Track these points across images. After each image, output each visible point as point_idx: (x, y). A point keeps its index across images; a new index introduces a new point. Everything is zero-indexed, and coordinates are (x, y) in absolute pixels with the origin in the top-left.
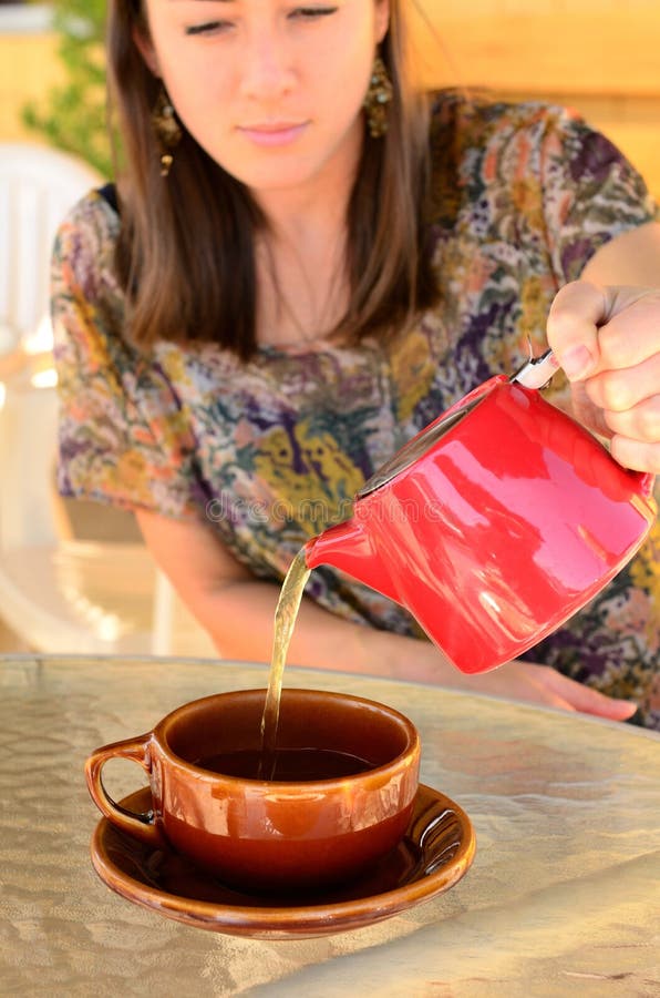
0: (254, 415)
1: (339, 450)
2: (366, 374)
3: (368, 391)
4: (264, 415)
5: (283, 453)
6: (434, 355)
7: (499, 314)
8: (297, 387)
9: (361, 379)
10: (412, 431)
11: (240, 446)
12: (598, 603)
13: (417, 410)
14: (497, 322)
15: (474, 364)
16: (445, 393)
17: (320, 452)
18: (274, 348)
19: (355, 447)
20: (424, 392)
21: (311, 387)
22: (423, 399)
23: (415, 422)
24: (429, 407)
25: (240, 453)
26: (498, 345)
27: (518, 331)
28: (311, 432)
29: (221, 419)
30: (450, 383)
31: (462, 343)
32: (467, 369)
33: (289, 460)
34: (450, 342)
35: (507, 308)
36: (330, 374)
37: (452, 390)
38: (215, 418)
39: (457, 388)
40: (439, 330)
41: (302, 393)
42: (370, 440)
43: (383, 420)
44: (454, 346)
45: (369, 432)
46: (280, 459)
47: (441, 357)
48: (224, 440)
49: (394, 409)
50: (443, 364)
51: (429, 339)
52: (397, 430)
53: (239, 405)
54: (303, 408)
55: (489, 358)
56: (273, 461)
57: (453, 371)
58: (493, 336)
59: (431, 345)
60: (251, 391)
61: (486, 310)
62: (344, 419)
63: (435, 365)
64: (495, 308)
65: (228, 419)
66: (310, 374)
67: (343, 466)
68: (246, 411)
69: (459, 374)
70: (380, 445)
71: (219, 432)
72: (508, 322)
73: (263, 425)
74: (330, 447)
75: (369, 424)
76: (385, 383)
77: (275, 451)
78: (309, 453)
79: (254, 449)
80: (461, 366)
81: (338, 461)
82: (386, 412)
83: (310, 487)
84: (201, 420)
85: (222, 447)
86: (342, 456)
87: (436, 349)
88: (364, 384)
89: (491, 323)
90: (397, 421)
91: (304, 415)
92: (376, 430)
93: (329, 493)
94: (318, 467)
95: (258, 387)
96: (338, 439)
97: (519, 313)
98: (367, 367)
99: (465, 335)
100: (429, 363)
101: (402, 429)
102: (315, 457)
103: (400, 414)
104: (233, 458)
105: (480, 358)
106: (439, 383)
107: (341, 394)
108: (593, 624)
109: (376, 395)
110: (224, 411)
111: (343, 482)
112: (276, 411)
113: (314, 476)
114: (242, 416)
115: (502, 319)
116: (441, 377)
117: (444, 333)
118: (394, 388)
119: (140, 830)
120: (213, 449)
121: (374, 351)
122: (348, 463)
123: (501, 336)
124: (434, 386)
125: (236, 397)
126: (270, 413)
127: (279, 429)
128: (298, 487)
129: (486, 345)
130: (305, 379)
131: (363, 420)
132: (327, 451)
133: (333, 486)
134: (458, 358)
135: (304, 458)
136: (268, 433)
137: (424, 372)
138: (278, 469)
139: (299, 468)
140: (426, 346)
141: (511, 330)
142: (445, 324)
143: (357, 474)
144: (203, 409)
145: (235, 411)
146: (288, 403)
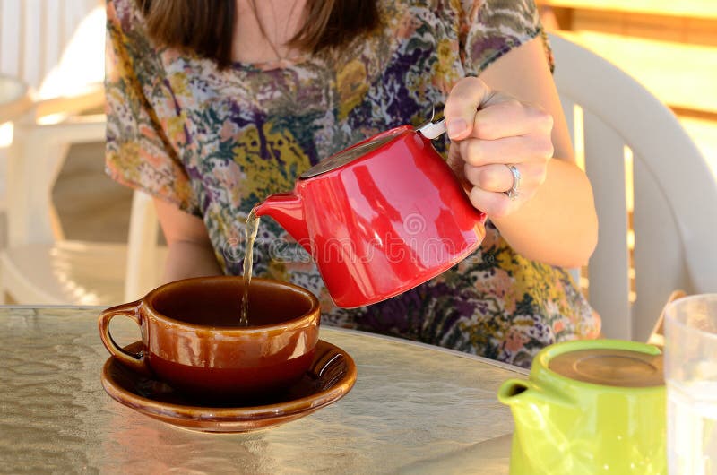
0: (236, 116)
1: (294, 142)
2: (317, 86)
3: (318, 98)
4: (243, 116)
5: (254, 144)
6: (369, 77)
7: (421, 57)
8: (268, 95)
9: (313, 89)
10: (347, 129)
11: (223, 141)
12: (470, 270)
13: (352, 114)
14: (418, 63)
15: (397, 87)
16: (374, 104)
17: (280, 143)
18: (252, 65)
19: (306, 139)
20: (359, 103)
21: (278, 94)
22: (357, 107)
23: (349, 123)
24: (360, 113)
25: (222, 146)
26: (417, 78)
27: (433, 71)
28: (275, 128)
29: (211, 121)
30: (378, 98)
31: (389, 71)
32: (392, 89)
33: (257, 148)
34: (381, 70)
35: (427, 54)
36: (291, 84)
37: (379, 103)
38: (207, 121)
39: (383, 102)
40: (374, 60)
41: (271, 99)
42: (317, 134)
43: (328, 120)
44: (383, 73)
45: (316, 128)
46: (251, 148)
47: (373, 80)
48: (212, 137)
49: (335, 112)
50: (374, 84)
51: (367, 65)
52: (336, 127)
53: (225, 110)
54: (270, 111)
55: (409, 86)
56: (246, 150)
57: (381, 90)
58: (413, 71)
59: (367, 70)
60: (235, 98)
61: (411, 53)
62: (300, 119)
63: (369, 84)
64: (418, 52)
65: (217, 121)
66: (277, 86)
67: (296, 153)
68: (230, 113)
69: (385, 93)
70: (323, 138)
71: (208, 130)
72: (426, 63)
73: (241, 123)
74: (288, 139)
75: (317, 122)
76: (331, 93)
77: (248, 142)
78: (272, 144)
79: (233, 143)
80: (387, 87)
81: (292, 149)
82: (330, 114)
83: (270, 169)
84: (195, 122)
85: (209, 142)
86: (296, 146)
87: (370, 74)
88: (316, 93)
89: (414, 63)
90: (337, 120)
91: (271, 117)
92: (322, 127)
93: (284, 174)
94: (277, 154)
95: (239, 95)
96: (294, 134)
97: (436, 59)
98: (318, 81)
99: (393, 66)
100: (364, 83)
101: (340, 127)
102: (276, 147)
103: (339, 116)
104: (217, 149)
105: (403, 84)
106: (369, 97)
107: (298, 100)
108: (465, 282)
109: (324, 102)
110: (213, 115)
111: (295, 164)
112: (251, 113)
113: (274, 160)
114: (226, 117)
115: (422, 61)
116: (372, 94)
117: (377, 63)
118: (337, 98)
119: (134, 364)
120: (201, 144)
121: (324, 70)
122: (300, 151)
123: (420, 73)
124: (366, 99)
125: (224, 103)
126: (247, 115)
127: (251, 126)
128: (262, 168)
129: (408, 76)
130: (274, 89)
131: (313, 120)
132: (285, 142)
133: (287, 168)
134: (386, 82)
135: (268, 147)
136: (244, 129)
137: (361, 88)
138: (250, 155)
139: (264, 154)
140: (364, 71)
141: (428, 70)
142: (379, 57)
143: (306, 158)
144: (198, 114)
145: (222, 114)
146: (260, 108)
